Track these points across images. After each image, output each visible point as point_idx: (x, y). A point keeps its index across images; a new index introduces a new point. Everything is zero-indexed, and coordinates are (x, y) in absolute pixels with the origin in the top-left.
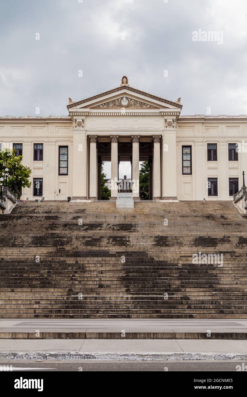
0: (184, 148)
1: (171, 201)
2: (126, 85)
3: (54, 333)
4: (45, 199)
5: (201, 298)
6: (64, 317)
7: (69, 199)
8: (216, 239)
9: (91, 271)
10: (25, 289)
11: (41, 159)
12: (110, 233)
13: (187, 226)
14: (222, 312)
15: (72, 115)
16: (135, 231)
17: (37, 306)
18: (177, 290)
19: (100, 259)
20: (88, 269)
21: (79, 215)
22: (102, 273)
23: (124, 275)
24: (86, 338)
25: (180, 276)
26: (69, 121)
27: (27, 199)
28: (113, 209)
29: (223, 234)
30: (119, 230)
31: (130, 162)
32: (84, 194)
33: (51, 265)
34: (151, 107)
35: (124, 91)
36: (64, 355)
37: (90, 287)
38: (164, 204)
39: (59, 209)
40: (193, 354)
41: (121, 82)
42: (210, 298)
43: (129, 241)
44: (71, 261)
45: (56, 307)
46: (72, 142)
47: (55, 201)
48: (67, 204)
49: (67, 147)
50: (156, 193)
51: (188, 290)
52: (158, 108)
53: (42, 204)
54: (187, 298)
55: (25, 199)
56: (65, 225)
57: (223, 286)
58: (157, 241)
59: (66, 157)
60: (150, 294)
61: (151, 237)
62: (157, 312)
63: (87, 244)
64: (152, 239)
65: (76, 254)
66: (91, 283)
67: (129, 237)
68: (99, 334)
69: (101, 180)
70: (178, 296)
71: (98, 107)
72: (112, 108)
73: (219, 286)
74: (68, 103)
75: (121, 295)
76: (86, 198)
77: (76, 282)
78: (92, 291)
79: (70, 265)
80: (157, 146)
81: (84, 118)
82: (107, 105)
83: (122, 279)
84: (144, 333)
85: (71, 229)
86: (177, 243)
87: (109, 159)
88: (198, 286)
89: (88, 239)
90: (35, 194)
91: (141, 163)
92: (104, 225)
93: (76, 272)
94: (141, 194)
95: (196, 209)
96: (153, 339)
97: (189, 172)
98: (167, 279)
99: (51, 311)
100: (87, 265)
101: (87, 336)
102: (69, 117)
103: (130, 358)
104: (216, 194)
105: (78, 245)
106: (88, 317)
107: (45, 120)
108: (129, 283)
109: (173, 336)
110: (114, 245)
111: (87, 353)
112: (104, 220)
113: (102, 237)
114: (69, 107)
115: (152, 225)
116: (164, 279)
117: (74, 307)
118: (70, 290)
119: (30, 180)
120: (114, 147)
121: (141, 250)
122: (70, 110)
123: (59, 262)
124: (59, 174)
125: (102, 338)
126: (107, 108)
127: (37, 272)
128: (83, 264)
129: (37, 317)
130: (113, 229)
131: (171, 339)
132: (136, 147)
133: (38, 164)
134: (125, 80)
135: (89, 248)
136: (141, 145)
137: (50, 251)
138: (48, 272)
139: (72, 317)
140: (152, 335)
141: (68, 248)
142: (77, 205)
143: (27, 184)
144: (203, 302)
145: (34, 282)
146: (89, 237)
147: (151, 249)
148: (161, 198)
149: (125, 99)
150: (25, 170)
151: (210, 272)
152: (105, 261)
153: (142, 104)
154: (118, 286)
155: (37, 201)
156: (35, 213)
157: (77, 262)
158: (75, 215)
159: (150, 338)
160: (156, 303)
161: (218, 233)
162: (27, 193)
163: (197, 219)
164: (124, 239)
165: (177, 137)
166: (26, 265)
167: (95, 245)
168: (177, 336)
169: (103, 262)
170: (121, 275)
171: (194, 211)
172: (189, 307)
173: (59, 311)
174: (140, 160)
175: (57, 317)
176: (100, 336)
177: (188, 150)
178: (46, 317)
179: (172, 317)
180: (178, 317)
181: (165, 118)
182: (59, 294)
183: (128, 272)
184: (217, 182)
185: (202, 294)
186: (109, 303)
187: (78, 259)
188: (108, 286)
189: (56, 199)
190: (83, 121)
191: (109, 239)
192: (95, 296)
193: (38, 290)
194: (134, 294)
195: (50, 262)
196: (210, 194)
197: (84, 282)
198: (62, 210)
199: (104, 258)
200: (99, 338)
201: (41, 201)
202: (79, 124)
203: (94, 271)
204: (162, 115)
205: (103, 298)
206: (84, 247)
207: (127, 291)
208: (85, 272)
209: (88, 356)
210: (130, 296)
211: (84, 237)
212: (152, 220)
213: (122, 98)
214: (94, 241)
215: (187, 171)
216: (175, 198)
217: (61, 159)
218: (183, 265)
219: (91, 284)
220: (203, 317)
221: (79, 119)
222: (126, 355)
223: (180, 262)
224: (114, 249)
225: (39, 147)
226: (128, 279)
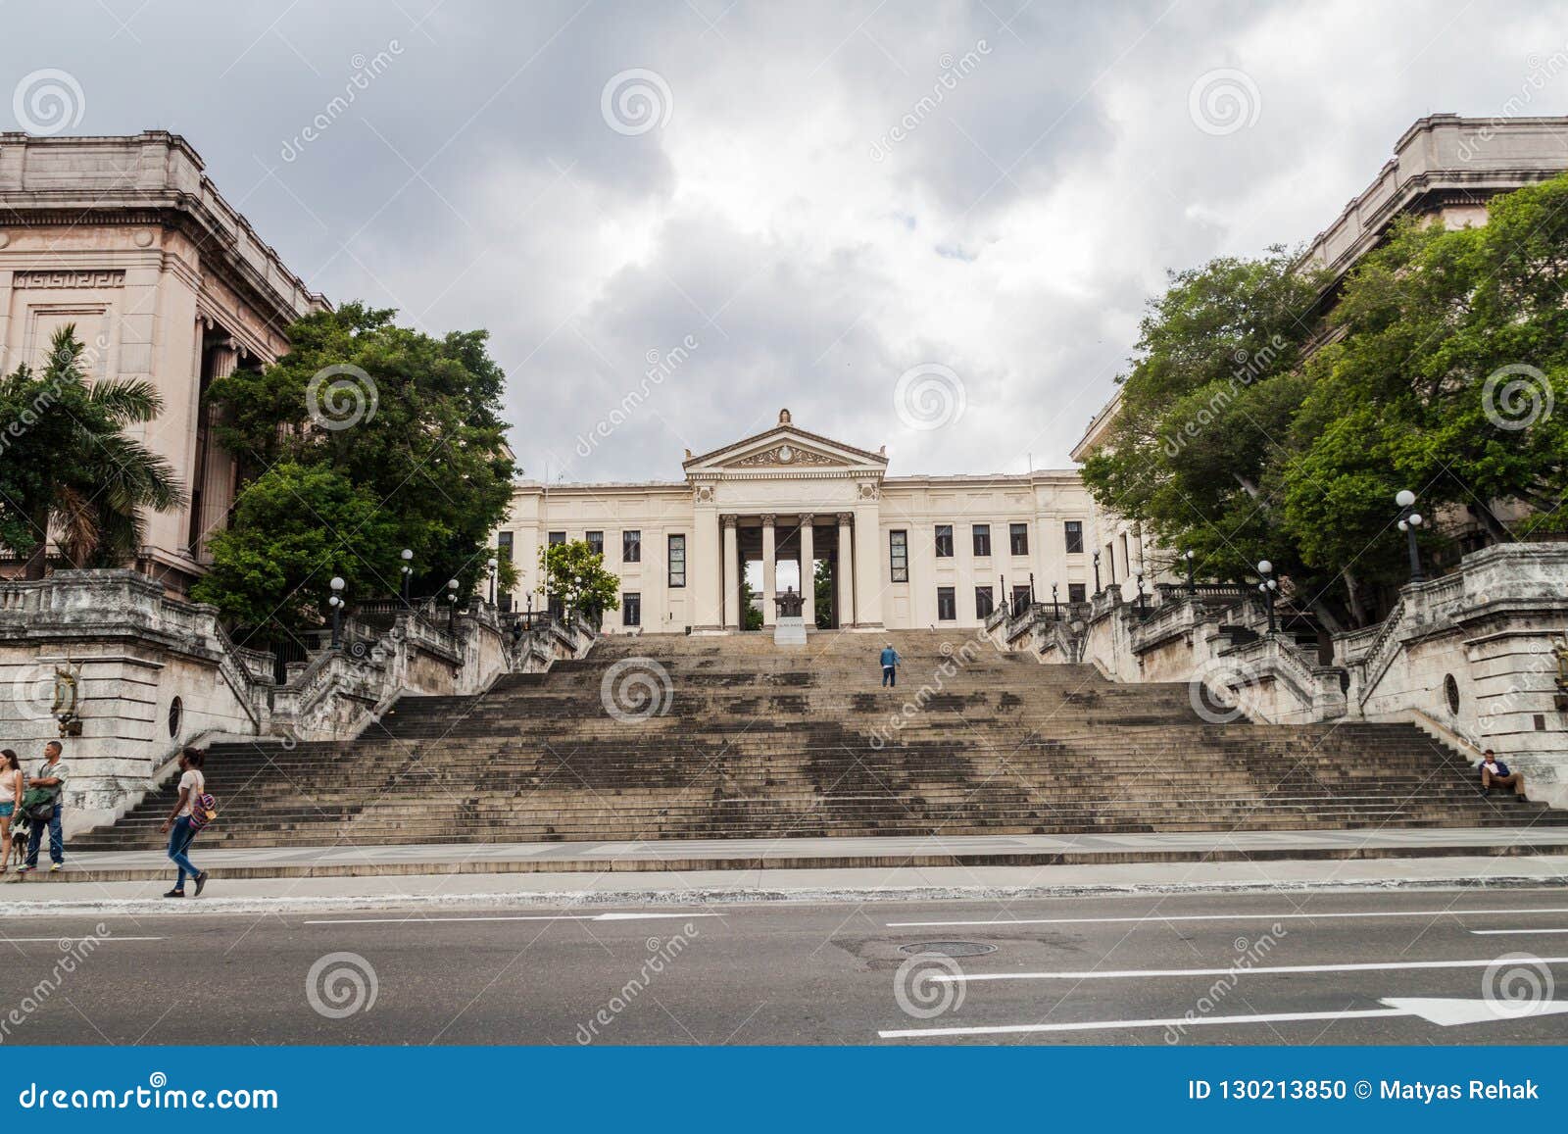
0: (894, 536)
1: (872, 630)
2: (788, 424)
3: (709, 861)
4: (645, 632)
5: (946, 800)
6: (711, 837)
7: (688, 630)
8: (961, 697)
9: (750, 757)
10: (640, 791)
11: (637, 559)
12: (770, 690)
13: (907, 675)
14: (983, 824)
15: (691, 479)
16: (813, 685)
17: (663, 820)
18: (904, 787)
19: (765, 735)
20: (744, 753)
21: (711, 658)
22: (770, 760)
23: (809, 763)
24: (762, 868)
25: (907, 762)
26: (686, 489)
27: (613, 631)
28: (770, 646)
29: (974, 689)
30: (784, 685)
31: (796, 561)
32: (717, 621)
33: (680, 748)
34: (832, 463)
35: (785, 435)
36: (733, 894)
37: (752, 784)
38: (861, 636)
39: (673, 649)
40: (948, 889)
41: (778, 420)
42: (961, 800)
43: (807, 704)
44: (714, 739)
45: (695, 820)
46: (693, 527)
47: (663, 634)
48: (686, 640)
49: (682, 536)
50: (845, 617)
51: (921, 786)
52: (846, 465)
53: (639, 639)
54: (920, 801)
55: (609, 632)
56: (689, 678)
57: (981, 779)
58: (857, 703)
59: (681, 554)
60: (856, 795)
61: (846, 696)
62: (872, 825)
63: (734, 710)
64: (849, 699)
65: (717, 728)
66: (752, 777)
67: (807, 697)
68: (785, 860)
69: (744, 593)
70: (906, 796)
71: (738, 465)
72: (764, 465)
73: (974, 780)
74: (684, 459)
75: (807, 797)
76: (718, 628)
77: (727, 777)
78: (755, 791)
79: (713, 747)
80: (844, 532)
81: (713, 484)
82: (753, 459)
83: (806, 770)
84: (861, 858)
85: (699, 684)
86: (893, 706)
87: (760, 557)
88: (939, 779)
89: (735, 702)
90: (627, 622)
91: (816, 562)
92: (759, 677)
93: (724, 760)
94: (817, 618)
95: (919, 644)
96: (877, 866)
97: (903, 577)
98: (883, 769)
99: (688, 828)
100: (743, 747)
101: (765, 864)
102: (687, 484)
103: (844, 897)
104: (952, 616)
105: (718, 712)
106: (752, 836)
107: (643, 488)
108: (819, 776)
109: (910, 862)
110: (782, 711)
111: (772, 891)
112: (755, 668)
113: (759, 698)
114: (686, 465)
115: (843, 675)
116: (880, 769)
117: (727, 820)
118: (718, 791)
119: (618, 597)
120: (769, 534)
121: (830, 720)
122: (689, 470)
123: (693, 743)
124: (670, 586)
125: (790, 867)
126: (754, 466)
127: (658, 760)
128: (737, 745)
129: (664, 837)
130: (775, 684)
131: (906, 866)
132: (807, 534)
133: (632, 567)
134: (785, 415)
135: (738, 716)
136: (817, 530)
137: (669, 724)
138: (676, 760)
139: (725, 837)
140: (874, 861)
141: (699, 718)
142: (705, 640)
143: (612, 604)
144: (949, 807)
145: (654, 779)
146: (736, 698)
147: (847, 717)
148: (854, 625)
149: (785, 449)
150: (609, 579)
151: (958, 755)
152: (774, 738)
153: (817, 458)
154: (800, 782)
155: (630, 634)
156: (628, 656)
157: (725, 742)
158: (703, 659)
159: (872, 867)
160: (869, 810)
161: (966, 687)
162: (612, 621)
163: (923, 662)
164: (799, 701)
165: (881, 516)
166: (638, 749)
167: (748, 712)
168: (917, 862)
169: (771, 741)
170: (803, 763)
171: (916, 648)
172: (926, 817)
173: (703, 828)
174: (815, 558)
175: (699, 837)
176: (787, 864)
177: (900, 539)
178: (681, 837)
179: (897, 834)
180: (908, 833)
181: (859, 481)
182: (700, 797)
183: (815, 757)
184: (953, 595)
185: (946, 793)
186: (786, 811)
187: (727, 736)
188: (783, 783)
189: (665, 631)
190: (712, 489)
191: (771, 701)
192: (761, 799)
193: (662, 790)
194: (828, 795)
195: (679, 742)
196: (942, 617)
197: (741, 777)
198: (677, 650)
199: (772, 735)
200: (785, 868)
201: (639, 635)
202: (705, 496)
203: (755, 757)
204: (853, 477)
205: (776, 803)
206: (729, 716)
207: (816, 790)
208: (740, 759)
209: (774, 896)
210: (822, 799)
211: (727, 699)
212: (842, 665)
213: (781, 448)
214: (746, 705)
215: (900, 575)
216: (879, 625)
217: (673, 559)
218: (910, 744)
219: (753, 780)
220: (950, 832)
221: (705, 487)
222: (837, 893)
223: (905, 739)
224: (783, 718)
225: (634, 537)
226: (816, 770)
